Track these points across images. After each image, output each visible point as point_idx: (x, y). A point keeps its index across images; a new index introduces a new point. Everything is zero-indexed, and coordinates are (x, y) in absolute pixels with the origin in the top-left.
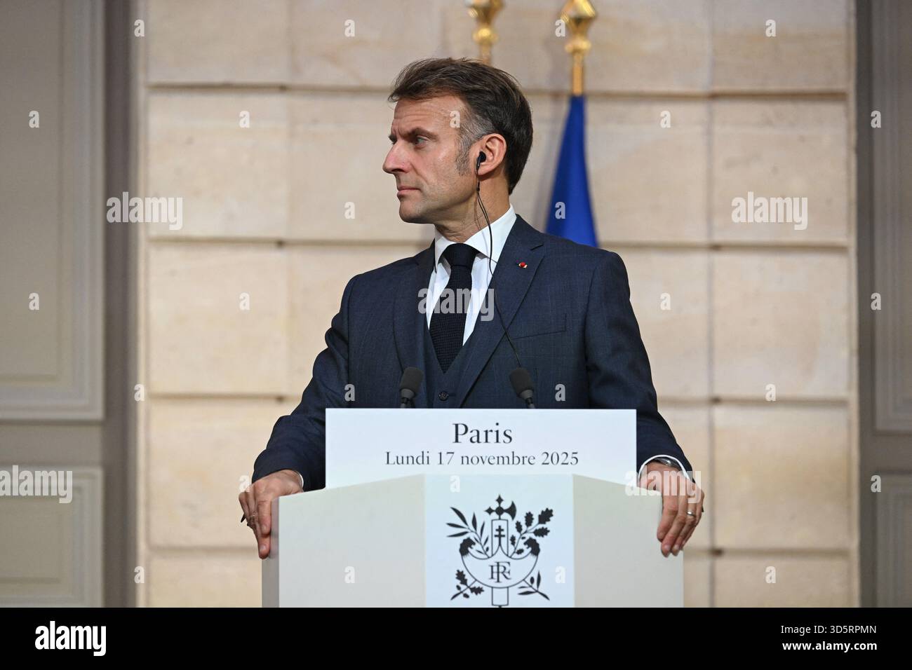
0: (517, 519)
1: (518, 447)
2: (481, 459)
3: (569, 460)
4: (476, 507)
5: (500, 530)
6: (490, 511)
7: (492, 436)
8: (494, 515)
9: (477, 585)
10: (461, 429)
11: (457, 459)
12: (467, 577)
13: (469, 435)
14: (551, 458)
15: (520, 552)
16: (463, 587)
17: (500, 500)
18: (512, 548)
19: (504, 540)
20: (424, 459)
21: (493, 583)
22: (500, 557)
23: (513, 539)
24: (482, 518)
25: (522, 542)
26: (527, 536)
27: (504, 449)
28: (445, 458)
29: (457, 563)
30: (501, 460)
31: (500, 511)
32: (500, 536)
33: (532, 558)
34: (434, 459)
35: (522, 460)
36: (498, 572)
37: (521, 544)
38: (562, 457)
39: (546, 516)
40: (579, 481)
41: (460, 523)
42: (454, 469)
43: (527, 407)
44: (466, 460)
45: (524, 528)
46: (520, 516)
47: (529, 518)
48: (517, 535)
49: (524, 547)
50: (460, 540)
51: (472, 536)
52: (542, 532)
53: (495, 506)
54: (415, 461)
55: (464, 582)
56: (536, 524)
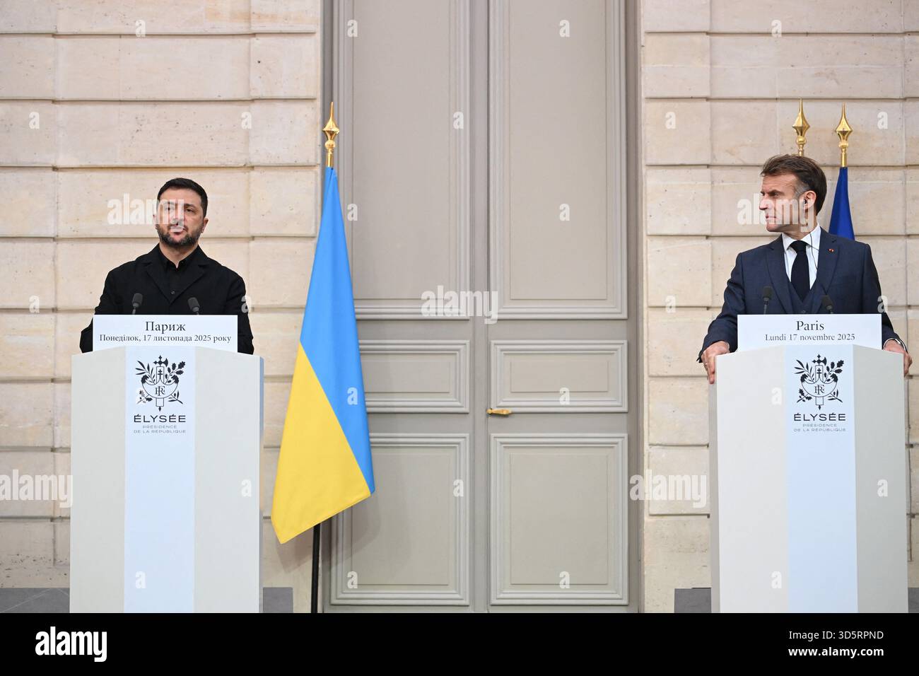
0: (827, 365)
1: (827, 332)
2: (809, 338)
3: (850, 337)
4: (808, 359)
5: (819, 370)
7: (815, 327)
8: (817, 363)
9: (809, 396)
10: (800, 324)
11: (798, 337)
12: (804, 392)
13: (804, 326)
14: (842, 337)
15: (829, 380)
16: (802, 397)
17: (819, 356)
18: (825, 379)
19: (821, 375)
20: (783, 338)
21: (816, 395)
22: (819, 383)
23: (825, 374)
24: (811, 365)
25: (830, 376)
26: (832, 373)
27: (820, 333)
28: (793, 337)
29: (799, 385)
30: (819, 338)
31: (819, 362)
32: (819, 373)
33: (834, 383)
34: (788, 337)
35: (828, 338)
36: (819, 389)
38: (847, 336)
39: (841, 363)
40: (855, 347)
41: (801, 367)
42: (797, 342)
43: (829, 313)
44: (803, 338)
45: (830, 369)
46: (829, 364)
47: (833, 365)
48: (827, 373)
49: (831, 378)
50: (801, 375)
51: (806, 373)
52: (839, 371)
53: (817, 359)
54: (779, 339)
55: (803, 394)
56: (836, 368)
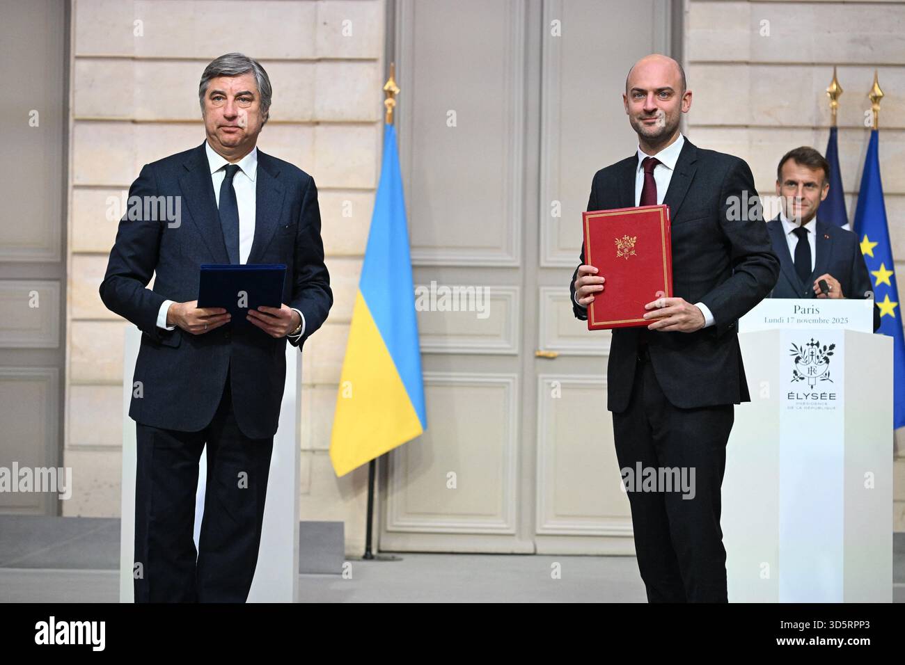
0: (820, 348)
1: (822, 316)
2: (806, 321)
3: (844, 321)
4: (802, 342)
5: (812, 353)
6: (808, 345)
7: (811, 311)
8: (810, 346)
9: (802, 376)
10: (797, 308)
11: (795, 320)
12: (798, 373)
13: (801, 310)
14: (836, 320)
15: (821, 362)
16: (796, 377)
17: (812, 340)
18: (817, 361)
19: (814, 357)
20: (781, 320)
21: (809, 375)
22: (812, 364)
23: (818, 357)
24: (805, 347)
25: (822, 358)
26: (824, 356)
27: (816, 316)
28: (790, 320)
29: (794, 366)
30: (814, 321)
31: (812, 345)
32: (812, 355)
33: (826, 365)
34: (786, 321)
35: (823, 321)
36: (811, 370)
37: (821, 359)
38: (841, 320)
39: (832, 347)
40: (847, 332)
41: (795, 349)
42: (794, 325)
44: (799, 321)
45: (823, 352)
46: (821, 347)
47: (825, 348)
48: (820, 355)
49: (823, 360)
50: (795, 357)
51: (800, 355)
52: (831, 354)
53: (810, 342)
54: (777, 321)
55: (796, 375)
56: (828, 351)
